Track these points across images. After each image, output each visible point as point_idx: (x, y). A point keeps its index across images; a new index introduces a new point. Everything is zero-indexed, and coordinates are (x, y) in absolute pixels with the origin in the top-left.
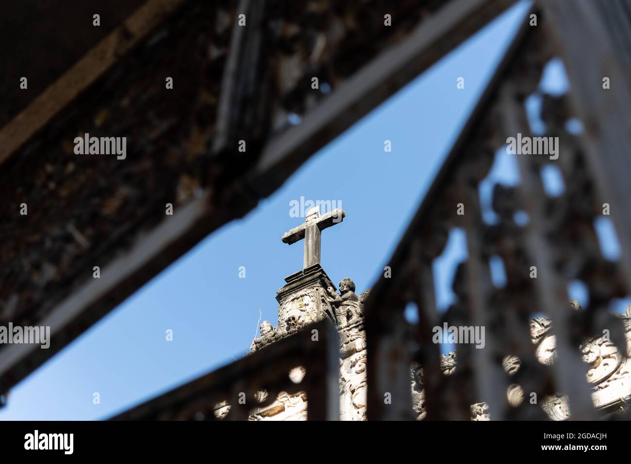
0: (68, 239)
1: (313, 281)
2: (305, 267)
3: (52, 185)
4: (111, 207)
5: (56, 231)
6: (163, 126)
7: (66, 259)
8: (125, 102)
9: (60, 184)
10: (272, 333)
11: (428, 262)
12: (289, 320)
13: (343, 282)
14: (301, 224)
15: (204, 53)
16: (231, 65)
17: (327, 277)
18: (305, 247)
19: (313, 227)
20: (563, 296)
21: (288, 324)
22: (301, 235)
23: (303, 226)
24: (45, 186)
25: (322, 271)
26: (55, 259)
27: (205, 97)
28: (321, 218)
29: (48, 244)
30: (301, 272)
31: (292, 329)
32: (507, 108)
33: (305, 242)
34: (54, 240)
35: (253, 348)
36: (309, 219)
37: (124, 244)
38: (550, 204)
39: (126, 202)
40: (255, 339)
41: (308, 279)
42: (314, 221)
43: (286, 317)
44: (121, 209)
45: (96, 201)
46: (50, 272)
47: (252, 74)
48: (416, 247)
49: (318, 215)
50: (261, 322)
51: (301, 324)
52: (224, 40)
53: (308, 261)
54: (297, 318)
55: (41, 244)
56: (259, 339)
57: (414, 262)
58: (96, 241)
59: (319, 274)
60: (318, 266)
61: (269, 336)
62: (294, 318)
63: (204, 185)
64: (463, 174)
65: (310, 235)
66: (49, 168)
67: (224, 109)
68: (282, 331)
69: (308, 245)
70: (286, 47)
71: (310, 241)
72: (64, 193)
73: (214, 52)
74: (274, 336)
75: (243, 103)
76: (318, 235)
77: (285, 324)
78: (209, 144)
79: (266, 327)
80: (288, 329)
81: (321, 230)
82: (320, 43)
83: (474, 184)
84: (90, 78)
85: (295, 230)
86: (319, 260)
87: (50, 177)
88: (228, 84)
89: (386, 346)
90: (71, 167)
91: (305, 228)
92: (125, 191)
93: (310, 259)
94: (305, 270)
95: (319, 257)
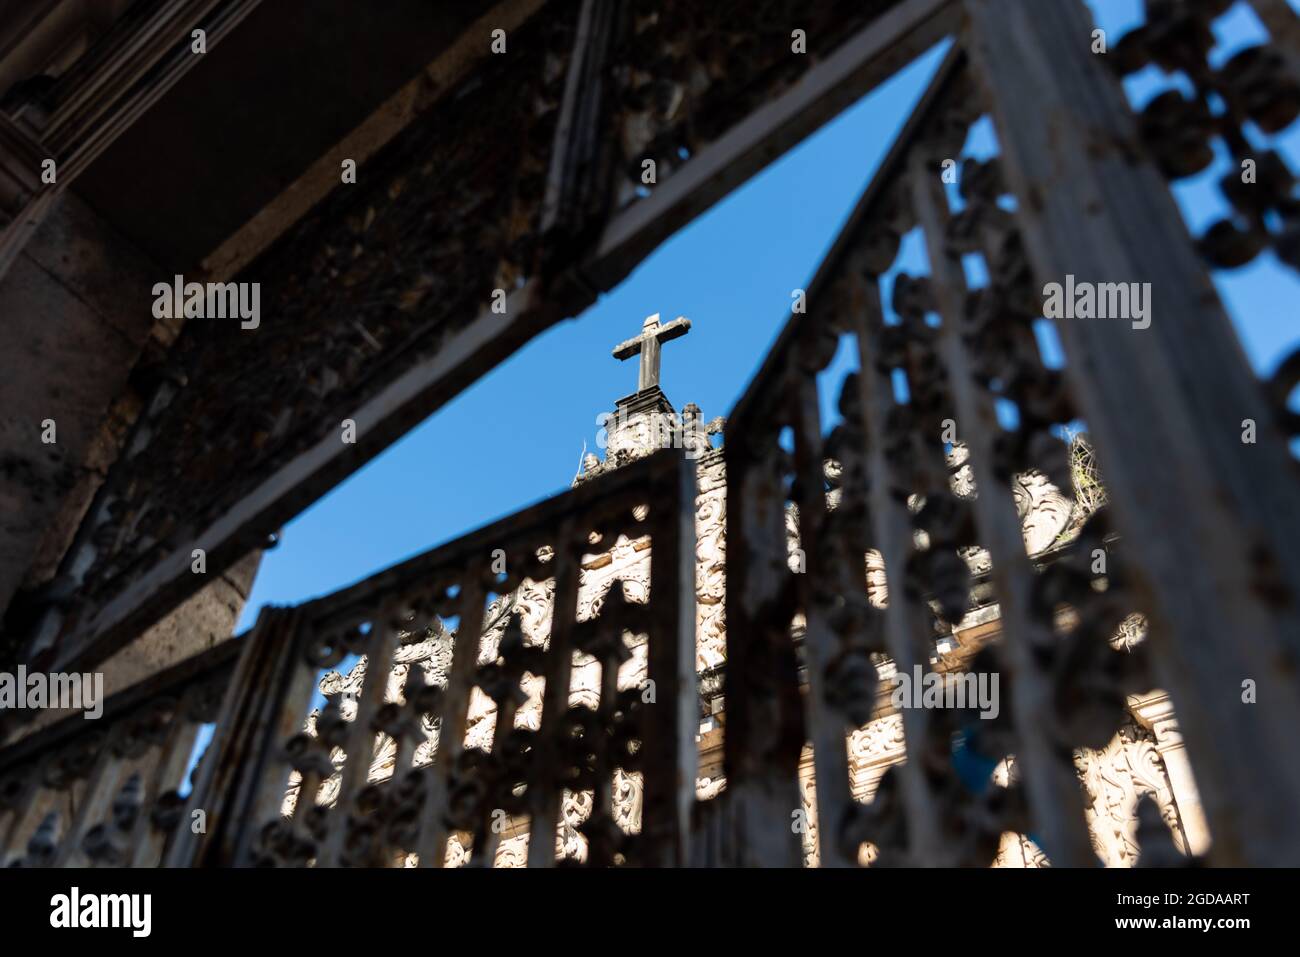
0: (356, 339)
1: (651, 406)
2: (641, 388)
3: (334, 273)
4: (410, 299)
5: (340, 329)
6: (475, 200)
7: (352, 364)
8: (428, 169)
9: (344, 270)
10: (599, 468)
11: (810, 375)
12: (620, 453)
13: (686, 408)
14: (636, 335)
15: (529, 108)
16: (564, 122)
17: (667, 402)
18: (641, 364)
19: (651, 339)
20: (988, 415)
21: (618, 458)
22: (636, 349)
23: (639, 339)
24: (325, 273)
25: (661, 394)
26: (339, 365)
27: (529, 164)
28: (661, 329)
29: (330, 345)
30: (635, 395)
31: (623, 464)
32: (917, 180)
33: (641, 358)
34: (337, 341)
35: (575, 484)
36: (647, 329)
37: (427, 346)
38: (973, 300)
39: (429, 293)
40: (578, 475)
41: (644, 403)
42: (651, 332)
43: (616, 449)
44: (422, 303)
45: (390, 292)
46: (332, 380)
47: (591, 134)
48: (794, 356)
49: (657, 325)
50: (586, 455)
51: (634, 458)
52: (555, 92)
53: (644, 381)
54: (629, 451)
55: (322, 344)
56: (581, 476)
57: (791, 374)
58: (390, 342)
59: (657, 397)
60: (657, 388)
61: (595, 472)
62: (625, 451)
63: (527, 275)
64: (857, 263)
65: (648, 349)
66: (331, 252)
67: (555, 177)
68: (611, 466)
69: (644, 362)
70: (634, 101)
71: (647, 356)
72: (350, 282)
73: (542, 108)
74: (601, 471)
75: (579, 170)
76: (658, 349)
77: (615, 457)
78: (536, 222)
79: (591, 460)
80: (618, 464)
81: (661, 343)
82: (678, 96)
83: (873, 277)
84: (383, 140)
85: (629, 343)
86: (658, 381)
87: (331, 262)
88: (560, 144)
89: (752, 479)
90: (358, 250)
91: (641, 340)
92: (427, 280)
93: (647, 379)
94: (641, 393)
95: (658, 376)
